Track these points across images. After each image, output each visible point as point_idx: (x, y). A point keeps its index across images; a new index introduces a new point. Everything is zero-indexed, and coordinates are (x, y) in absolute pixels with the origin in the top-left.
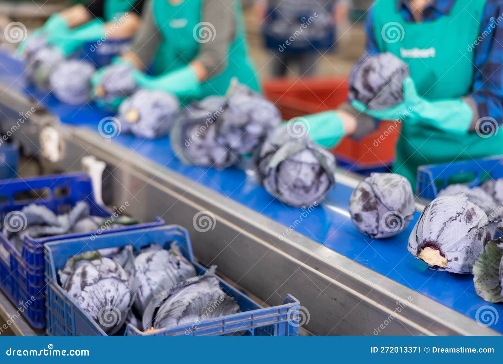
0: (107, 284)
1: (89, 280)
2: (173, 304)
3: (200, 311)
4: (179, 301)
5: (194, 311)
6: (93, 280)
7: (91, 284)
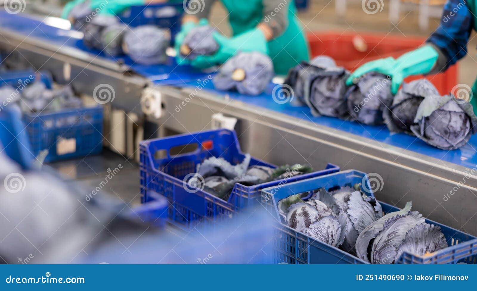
0: (327, 222)
1: (312, 219)
2: (389, 235)
3: (416, 239)
4: (394, 232)
5: (411, 240)
6: (315, 219)
7: (314, 223)
